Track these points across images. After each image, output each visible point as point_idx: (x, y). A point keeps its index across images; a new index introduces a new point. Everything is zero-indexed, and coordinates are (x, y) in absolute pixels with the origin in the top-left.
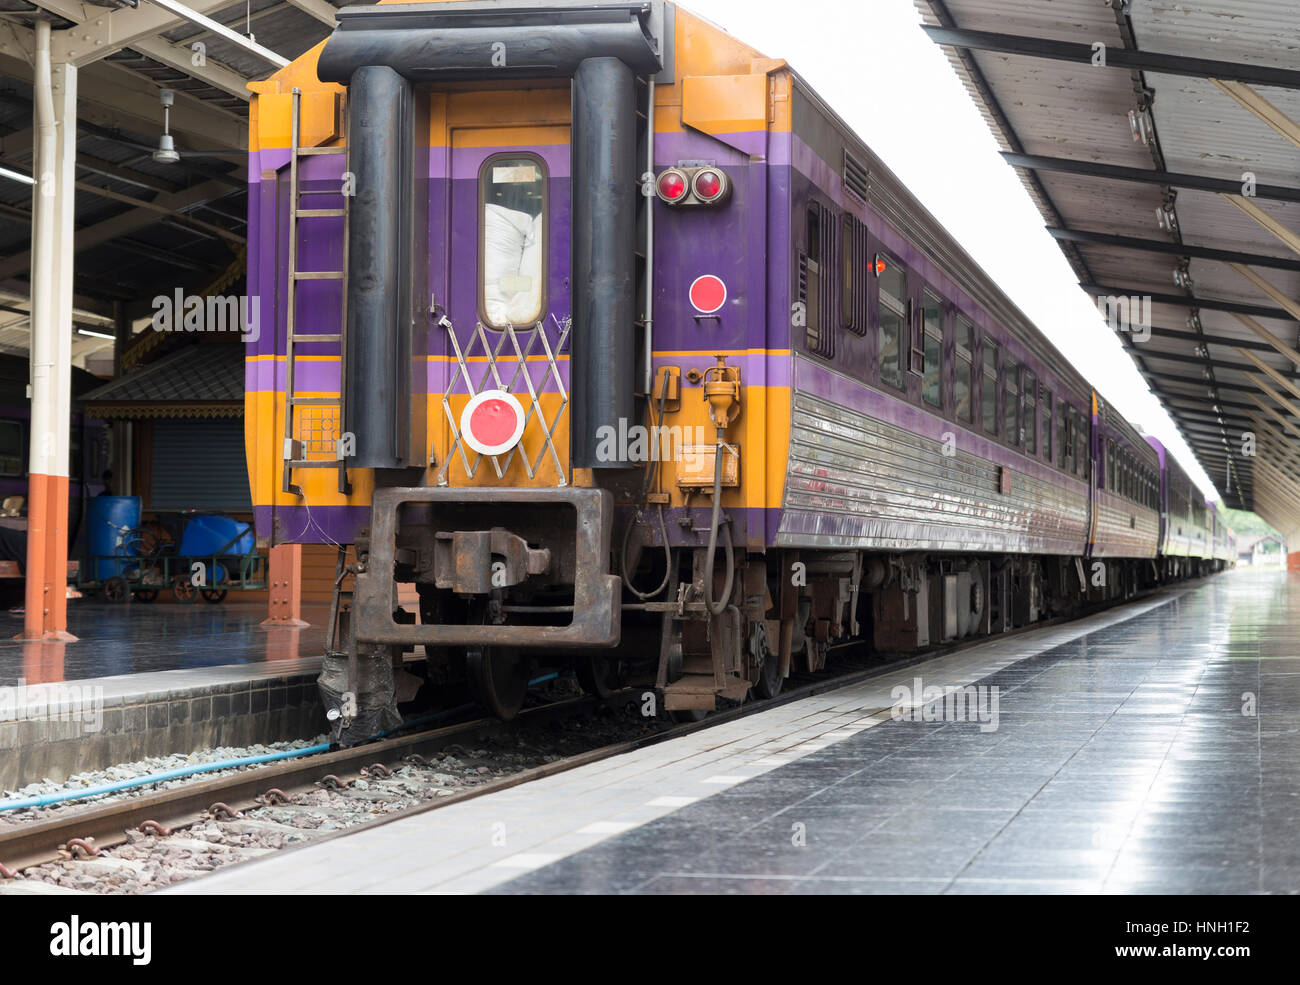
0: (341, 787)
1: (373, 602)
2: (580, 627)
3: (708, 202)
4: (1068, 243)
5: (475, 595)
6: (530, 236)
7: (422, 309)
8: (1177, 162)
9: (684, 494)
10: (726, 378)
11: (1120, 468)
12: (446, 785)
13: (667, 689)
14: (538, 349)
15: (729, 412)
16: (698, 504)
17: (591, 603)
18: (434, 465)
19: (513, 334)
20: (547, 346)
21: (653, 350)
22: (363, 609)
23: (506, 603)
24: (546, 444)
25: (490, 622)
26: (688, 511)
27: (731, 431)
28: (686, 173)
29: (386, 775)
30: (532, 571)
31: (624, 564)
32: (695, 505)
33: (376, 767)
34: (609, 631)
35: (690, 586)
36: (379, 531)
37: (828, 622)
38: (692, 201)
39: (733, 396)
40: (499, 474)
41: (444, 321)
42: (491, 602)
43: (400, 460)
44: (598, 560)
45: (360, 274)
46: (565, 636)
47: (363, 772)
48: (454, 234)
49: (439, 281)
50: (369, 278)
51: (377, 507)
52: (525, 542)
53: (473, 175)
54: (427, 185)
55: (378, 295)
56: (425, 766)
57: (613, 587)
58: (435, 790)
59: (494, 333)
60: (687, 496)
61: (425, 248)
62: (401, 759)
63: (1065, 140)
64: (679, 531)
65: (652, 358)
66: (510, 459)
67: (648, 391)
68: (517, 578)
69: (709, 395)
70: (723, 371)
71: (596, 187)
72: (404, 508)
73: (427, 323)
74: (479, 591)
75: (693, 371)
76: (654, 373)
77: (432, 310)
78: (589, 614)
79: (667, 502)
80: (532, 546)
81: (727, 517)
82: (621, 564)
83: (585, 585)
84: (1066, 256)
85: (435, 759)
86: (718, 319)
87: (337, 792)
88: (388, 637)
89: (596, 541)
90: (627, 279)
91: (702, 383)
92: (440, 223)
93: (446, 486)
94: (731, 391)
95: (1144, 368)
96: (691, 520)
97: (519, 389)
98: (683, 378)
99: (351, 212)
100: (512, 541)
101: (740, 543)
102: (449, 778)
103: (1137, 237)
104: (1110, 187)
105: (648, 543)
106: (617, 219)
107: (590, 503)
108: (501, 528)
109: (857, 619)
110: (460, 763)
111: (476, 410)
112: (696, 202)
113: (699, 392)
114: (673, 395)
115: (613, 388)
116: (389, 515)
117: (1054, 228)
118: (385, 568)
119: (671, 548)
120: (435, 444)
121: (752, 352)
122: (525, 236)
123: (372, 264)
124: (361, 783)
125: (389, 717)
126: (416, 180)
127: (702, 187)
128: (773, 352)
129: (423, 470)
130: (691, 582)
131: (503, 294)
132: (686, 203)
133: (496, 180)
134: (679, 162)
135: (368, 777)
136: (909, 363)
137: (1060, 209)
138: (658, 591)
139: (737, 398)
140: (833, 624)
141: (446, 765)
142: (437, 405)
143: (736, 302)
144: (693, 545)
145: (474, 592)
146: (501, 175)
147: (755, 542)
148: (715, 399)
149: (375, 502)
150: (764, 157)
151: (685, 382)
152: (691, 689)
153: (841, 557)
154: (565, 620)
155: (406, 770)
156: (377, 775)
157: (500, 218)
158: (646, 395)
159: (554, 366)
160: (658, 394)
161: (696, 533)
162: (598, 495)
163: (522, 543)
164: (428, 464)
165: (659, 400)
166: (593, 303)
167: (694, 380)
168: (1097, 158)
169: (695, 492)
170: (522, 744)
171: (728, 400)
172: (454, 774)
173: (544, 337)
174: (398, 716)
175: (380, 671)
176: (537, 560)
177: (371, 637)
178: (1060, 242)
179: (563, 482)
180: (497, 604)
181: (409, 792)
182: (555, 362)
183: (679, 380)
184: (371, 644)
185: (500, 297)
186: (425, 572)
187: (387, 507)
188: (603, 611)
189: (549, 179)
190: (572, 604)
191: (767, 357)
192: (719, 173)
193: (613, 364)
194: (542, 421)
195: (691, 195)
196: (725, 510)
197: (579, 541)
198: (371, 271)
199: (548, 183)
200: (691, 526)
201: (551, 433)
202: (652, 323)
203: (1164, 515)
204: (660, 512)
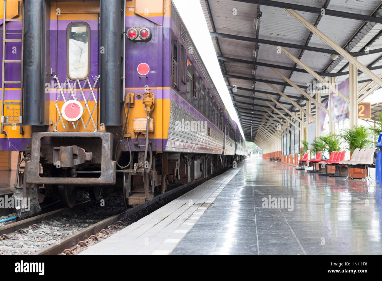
0: (25, 233)
1: (32, 170)
2: (103, 178)
3: (144, 39)
4: (222, 61)
5: (67, 167)
6: (84, 49)
7: (48, 73)
8: (262, 36)
9: (136, 134)
10: (149, 96)
11: (229, 129)
12: (58, 231)
13: (129, 198)
14: (87, 86)
15: (151, 108)
16: (141, 137)
17: (107, 170)
18: (52, 125)
19: (79, 82)
20: (90, 85)
21: (125, 87)
22: (29, 172)
23: (77, 170)
24: (90, 118)
25: (71, 176)
26: (137, 140)
27: (151, 114)
28: (137, 29)
29: (38, 228)
30: (87, 160)
31: (116, 157)
32: (139, 138)
33: (34, 225)
34: (113, 179)
35: (138, 164)
36: (35, 146)
37: (173, 176)
38: (138, 39)
39: (152, 102)
40: (75, 127)
41: (55, 77)
42: (72, 170)
43: (42, 123)
44: (109, 156)
45: (28, 61)
46: (98, 181)
47: (30, 227)
48: (58, 48)
49: (54, 63)
50: (31, 62)
51: (34, 139)
52: (84, 150)
53: (65, 29)
54: (49, 32)
55: (34, 68)
56: (49, 224)
57: (114, 165)
58: (56, 233)
59: (72, 81)
60: (137, 135)
61: (49, 53)
62: (41, 222)
63: (230, 28)
64: (134, 146)
65: (125, 90)
66: (78, 123)
67: (124, 100)
68: (81, 162)
69: (144, 102)
70: (149, 94)
71: (108, 33)
72: (43, 139)
73: (50, 78)
74: (69, 166)
75: (139, 94)
76: (126, 95)
77: (51, 73)
78: (106, 173)
79: (130, 137)
80: (86, 151)
81: (150, 142)
82: (115, 157)
83: (105, 164)
84: (220, 65)
85: (51, 222)
86: (147, 77)
87: (24, 234)
88: (38, 182)
89: (108, 149)
90: (119, 63)
91: (142, 98)
92: (54, 45)
93: (56, 132)
94: (152, 101)
95: (234, 99)
96: (138, 143)
97: (81, 99)
98: (135, 97)
99: (25, 40)
100: (80, 150)
101: (154, 150)
102: (58, 228)
103: (243, 59)
104: (239, 44)
105: (124, 150)
106: (115, 44)
107: (106, 137)
108: (76, 145)
109: (179, 174)
110: (59, 223)
111: (67, 106)
112: (140, 39)
113: (141, 101)
114: (132, 102)
115: (114, 99)
116: (38, 141)
117: (219, 56)
118: (37, 158)
119: (131, 152)
120: (52, 117)
121: (158, 88)
122: (82, 50)
123: (32, 57)
124: (31, 231)
125: (36, 208)
126: (46, 30)
127: (142, 34)
128: (165, 88)
129: (48, 126)
130: (138, 163)
131: (75, 68)
132: (137, 39)
133: (72, 31)
134: (134, 26)
135: (32, 229)
136: (193, 94)
137: (222, 51)
138: (127, 166)
139: (154, 103)
140: (174, 176)
141: (55, 224)
142: (53, 105)
143: (153, 72)
144: (139, 151)
145: (67, 166)
146: (74, 29)
147: (159, 150)
148: (146, 103)
149: (33, 137)
150: (162, 25)
151: (136, 98)
152: (137, 198)
153: (176, 155)
154: (98, 175)
155: (43, 226)
156: (35, 228)
157: (74, 44)
158: (123, 102)
159: (92, 92)
160: (127, 101)
161: (139, 147)
162: (109, 134)
163: (83, 150)
164: (50, 125)
165: (128, 104)
166: (107, 71)
167: (139, 97)
168: (238, 34)
169: (139, 134)
170: (76, 216)
171: (151, 103)
172: (59, 227)
173: (89, 83)
174: (40, 208)
175: (33, 193)
176: (89, 156)
177: (32, 182)
178: (219, 60)
179: (96, 130)
180: (74, 170)
181: (47, 234)
182: (93, 91)
183: (134, 96)
184: (31, 184)
185: (74, 70)
186: (48, 160)
187: (37, 138)
188: (111, 172)
189: (90, 31)
190: (100, 170)
191: (163, 90)
192: (148, 30)
193: (114, 91)
194: (89, 110)
195: (138, 37)
196: (149, 140)
197: (103, 149)
198: (32, 60)
199: (89, 32)
200: (138, 145)
201: (92, 114)
202: (125, 78)
203: (237, 143)
204: (128, 140)
